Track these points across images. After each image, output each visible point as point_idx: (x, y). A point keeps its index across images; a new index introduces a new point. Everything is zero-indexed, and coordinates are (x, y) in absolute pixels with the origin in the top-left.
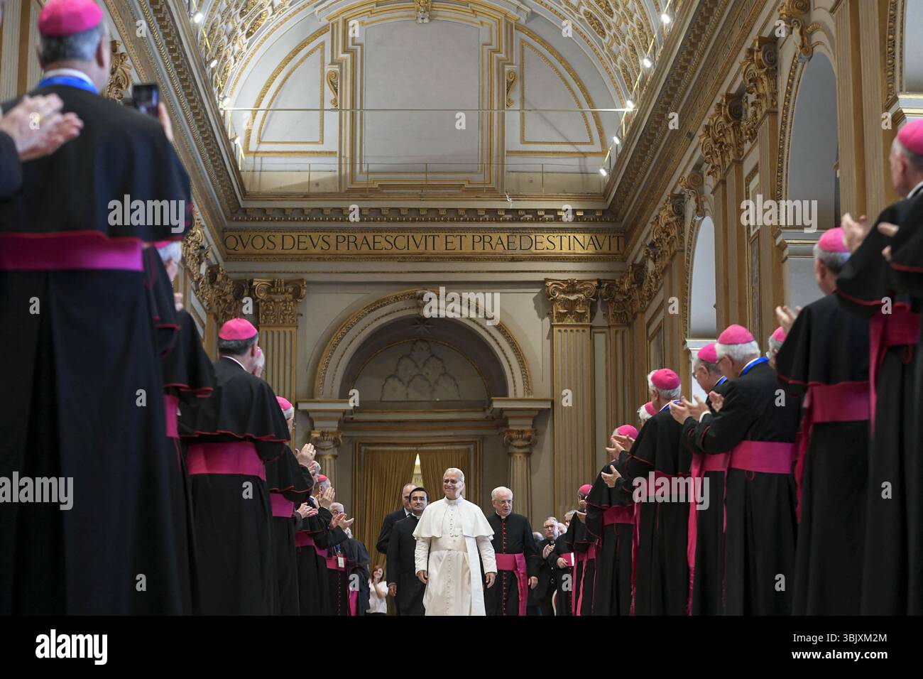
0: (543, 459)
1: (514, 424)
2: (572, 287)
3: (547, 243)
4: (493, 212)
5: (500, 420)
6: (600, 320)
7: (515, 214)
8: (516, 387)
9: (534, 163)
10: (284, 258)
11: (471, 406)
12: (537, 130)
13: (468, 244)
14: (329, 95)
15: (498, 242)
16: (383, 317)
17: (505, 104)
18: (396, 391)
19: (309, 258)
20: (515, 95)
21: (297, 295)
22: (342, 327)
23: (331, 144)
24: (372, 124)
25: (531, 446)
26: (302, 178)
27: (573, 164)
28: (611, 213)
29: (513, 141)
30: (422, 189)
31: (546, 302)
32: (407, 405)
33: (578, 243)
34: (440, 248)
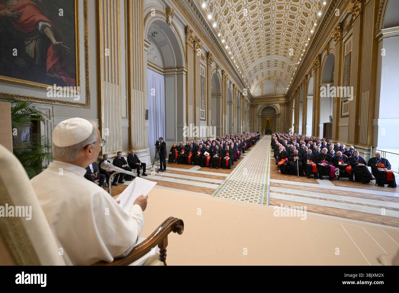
0: (280, 118)
1: (277, 115)
2: (283, 103)
3: (280, 99)
4: (275, 97)
5: (276, 115)
6: (285, 106)
7: (277, 97)
8: (277, 112)
9: (279, 92)
10: (256, 102)
11: (273, 114)
12: (279, 89)
13: (273, 100)
14: (260, 88)
15: (276, 100)
16: (265, 107)
17: (277, 87)
18: (266, 113)
19: (258, 102)
20: (278, 86)
21: (257, 105)
22: (261, 107)
23: (260, 92)
24: (264, 90)
25: (278, 117)
26: (258, 95)
27: (283, 92)
28: (287, 96)
29: (277, 91)
30: (269, 96)
31: (280, 104)
32: (268, 114)
33: (284, 99)
34: (270, 100)
